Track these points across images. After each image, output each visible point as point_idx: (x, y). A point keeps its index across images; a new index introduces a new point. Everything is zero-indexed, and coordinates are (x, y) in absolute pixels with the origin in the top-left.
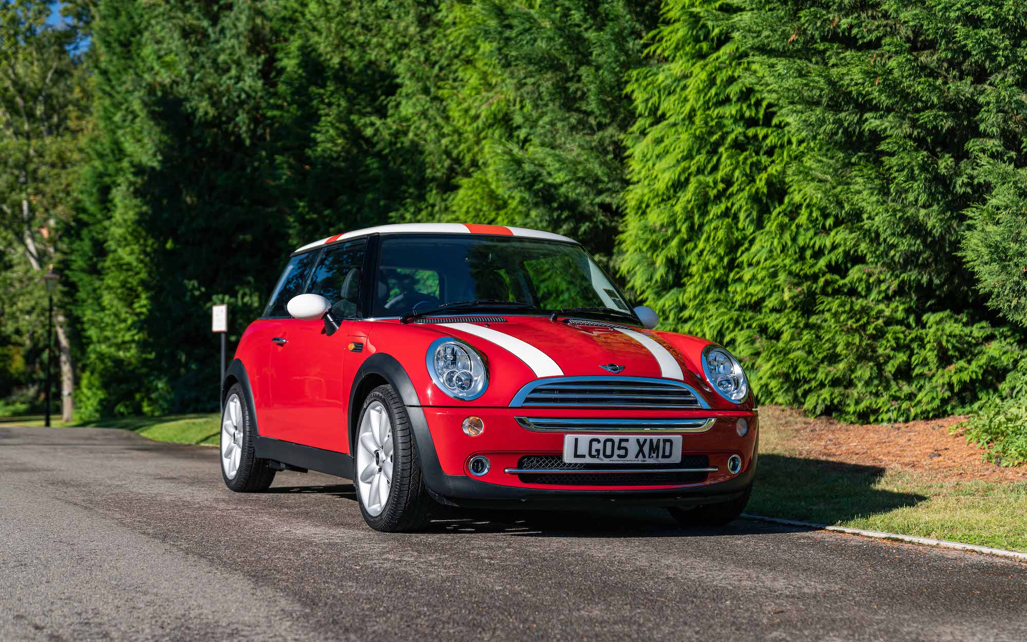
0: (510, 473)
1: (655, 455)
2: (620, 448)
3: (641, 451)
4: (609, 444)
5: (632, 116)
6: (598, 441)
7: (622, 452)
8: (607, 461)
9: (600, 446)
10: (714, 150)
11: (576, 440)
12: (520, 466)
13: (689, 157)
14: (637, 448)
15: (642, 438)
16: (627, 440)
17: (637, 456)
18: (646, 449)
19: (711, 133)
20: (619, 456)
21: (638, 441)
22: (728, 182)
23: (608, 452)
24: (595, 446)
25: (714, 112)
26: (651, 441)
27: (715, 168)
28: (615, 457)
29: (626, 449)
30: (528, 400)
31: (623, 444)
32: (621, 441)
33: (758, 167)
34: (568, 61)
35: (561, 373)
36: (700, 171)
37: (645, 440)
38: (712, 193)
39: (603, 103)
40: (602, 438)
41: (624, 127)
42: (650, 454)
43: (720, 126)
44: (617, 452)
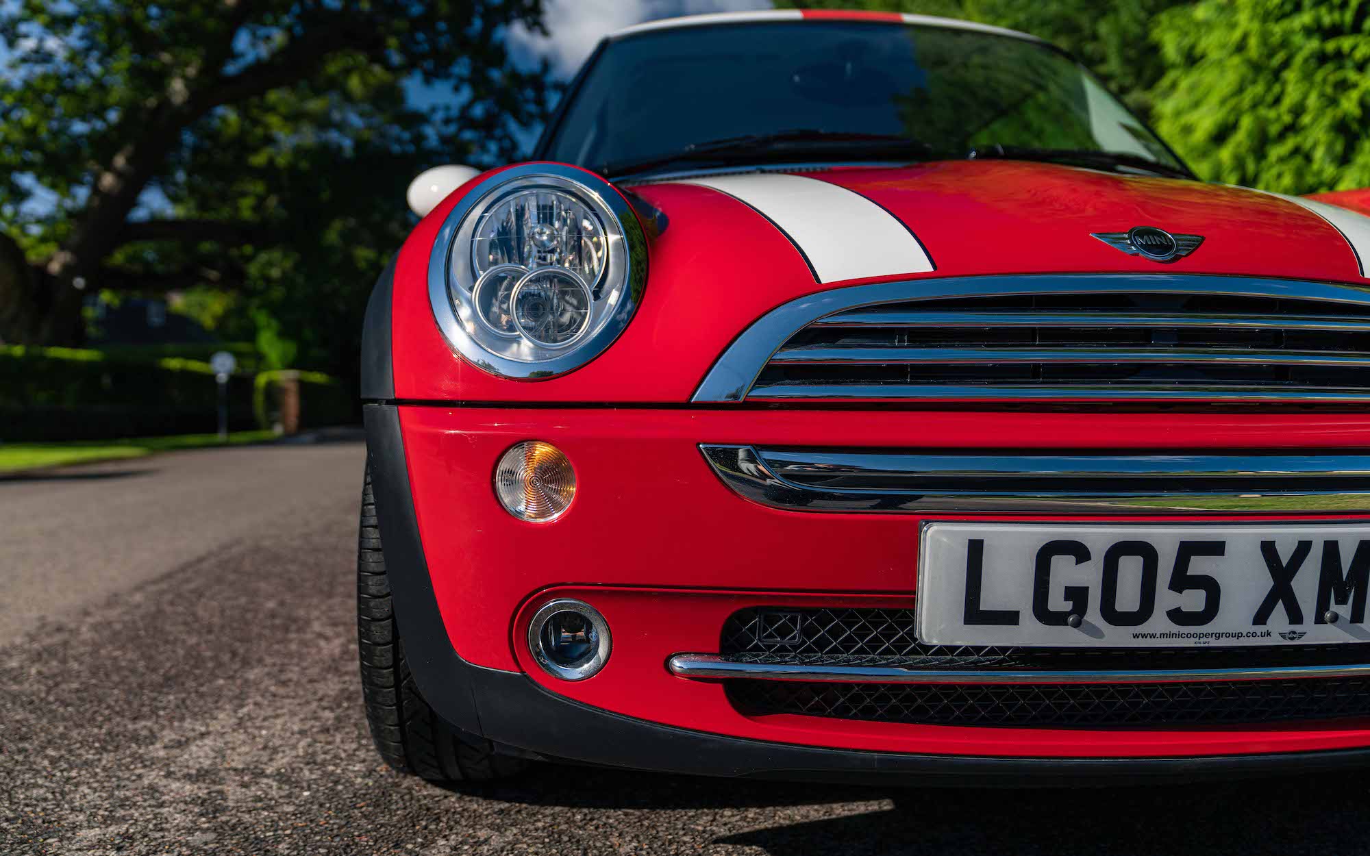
0: (694, 677)
1: (1345, 611)
2: (1181, 581)
3: (1281, 592)
4: (1130, 570)
5: (1161, 70)
6: (1080, 552)
7: (1194, 600)
8: (1119, 637)
9: (1090, 575)
10: (1277, 75)
11: (976, 548)
12: (731, 646)
13: (1240, 90)
14: (1266, 582)
15: (1286, 536)
16: (1216, 548)
17: (1261, 617)
18: (1306, 584)
19: (1271, 55)
20: (1177, 616)
21: (1268, 549)
22: (1298, 110)
23: (1128, 598)
24: (1064, 572)
25: (1277, 29)
26: (1331, 548)
27: (1277, 101)
28: (1159, 622)
29: (1211, 587)
30: (772, 373)
31: (1199, 566)
32: (1188, 550)
33: (1343, 86)
34: (1084, 20)
35: (925, 266)
36: (1255, 106)
37: (1304, 548)
38: (1274, 130)
39: (1127, 61)
40: (1098, 537)
41: (1150, 85)
42: (1322, 606)
43: (1285, 43)
44: (1166, 599)
